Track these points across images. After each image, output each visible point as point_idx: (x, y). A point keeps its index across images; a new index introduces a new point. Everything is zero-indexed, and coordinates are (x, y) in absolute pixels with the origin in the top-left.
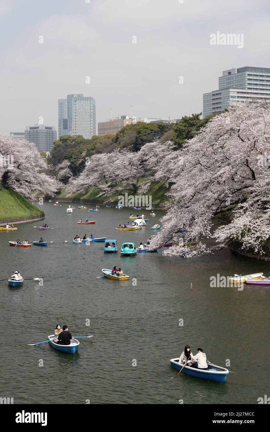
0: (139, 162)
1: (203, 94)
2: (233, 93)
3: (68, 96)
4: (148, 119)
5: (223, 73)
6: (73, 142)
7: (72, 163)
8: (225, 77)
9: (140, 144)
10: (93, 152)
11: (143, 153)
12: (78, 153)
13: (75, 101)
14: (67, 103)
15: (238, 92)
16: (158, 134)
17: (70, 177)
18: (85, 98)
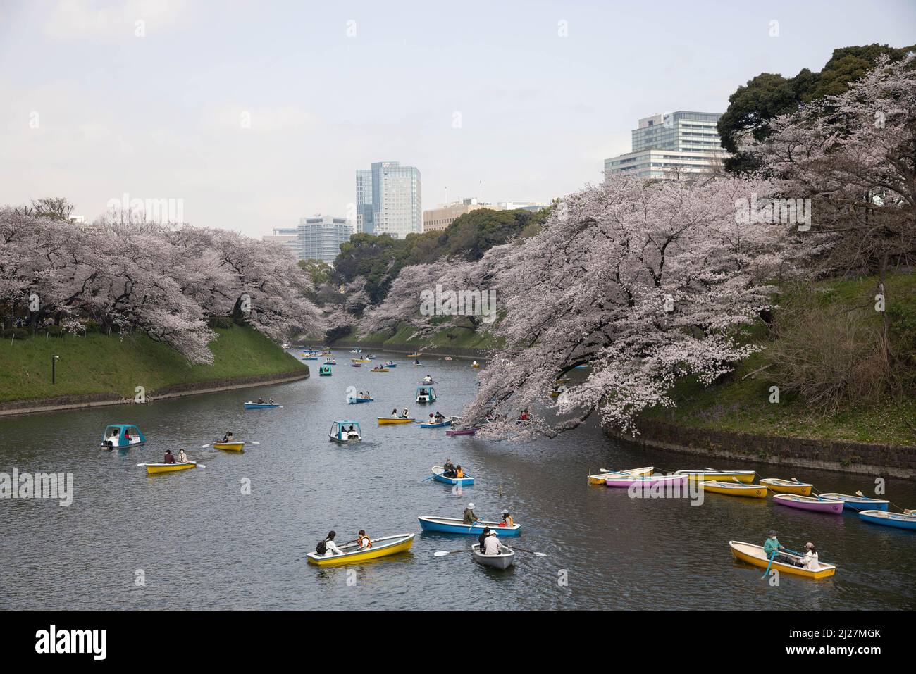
0: (482, 279)
1: (605, 160)
2: (657, 157)
3: (373, 165)
4: (514, 204)
5: (640, 124)
6: (374, 246)
7: (371, 281)
8: (643, 130)
9: (484, 248)
10: (406, 261)
11: (488, 262)
12: (381, 264)
13: (386, 174)
14: (371, 178)
15: (666, 156)
16: (515, 229)
17: (365, 306)
18: (403, 168)
